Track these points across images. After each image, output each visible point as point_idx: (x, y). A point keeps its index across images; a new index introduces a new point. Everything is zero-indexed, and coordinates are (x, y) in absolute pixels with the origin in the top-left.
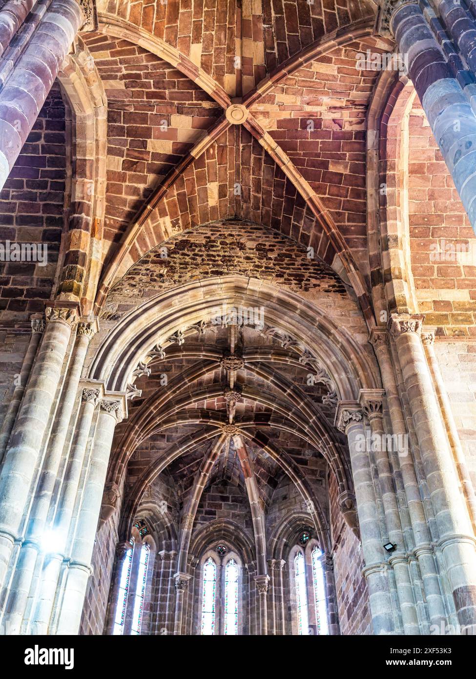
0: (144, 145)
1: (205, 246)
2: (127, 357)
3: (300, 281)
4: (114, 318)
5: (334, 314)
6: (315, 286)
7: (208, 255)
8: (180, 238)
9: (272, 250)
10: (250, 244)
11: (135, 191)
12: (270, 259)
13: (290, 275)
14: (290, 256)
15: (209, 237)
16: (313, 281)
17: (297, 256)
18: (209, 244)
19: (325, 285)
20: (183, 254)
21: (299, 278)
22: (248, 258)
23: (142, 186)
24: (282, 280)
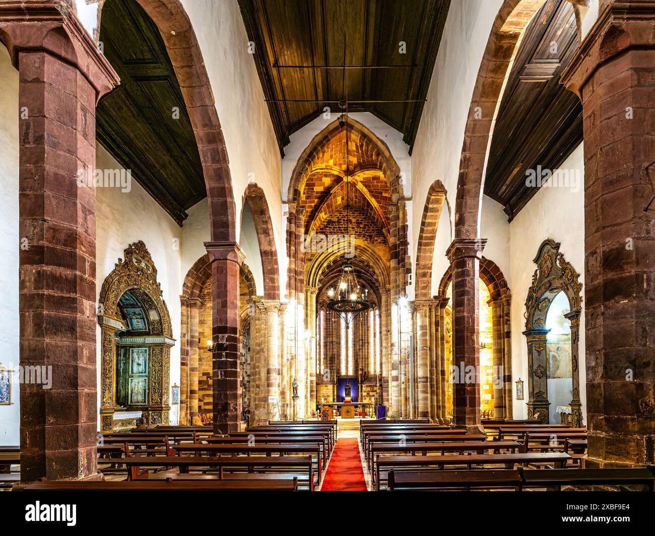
0: (313, 189)
1: (338, 222)
2: (316, 274)
3: (371, 238)
4: (310, 260)
5: (381, 254)
6: (377, 240)
7: (339, 227)
8: (328, 219)
9: (361, 223)
10: (354, 220)
11: (311, 206)
12: (360, 228)
13: (368, 236)
14: (368, 225)
15: (338, 217)
16: (376, 238)
17: (371, 225)
18: (339, 222)
19: (379, 241)
20: (330, 228)
21: (371, 237)
22: (353, 228)
23: (313, 204)
24: (365, 239)
